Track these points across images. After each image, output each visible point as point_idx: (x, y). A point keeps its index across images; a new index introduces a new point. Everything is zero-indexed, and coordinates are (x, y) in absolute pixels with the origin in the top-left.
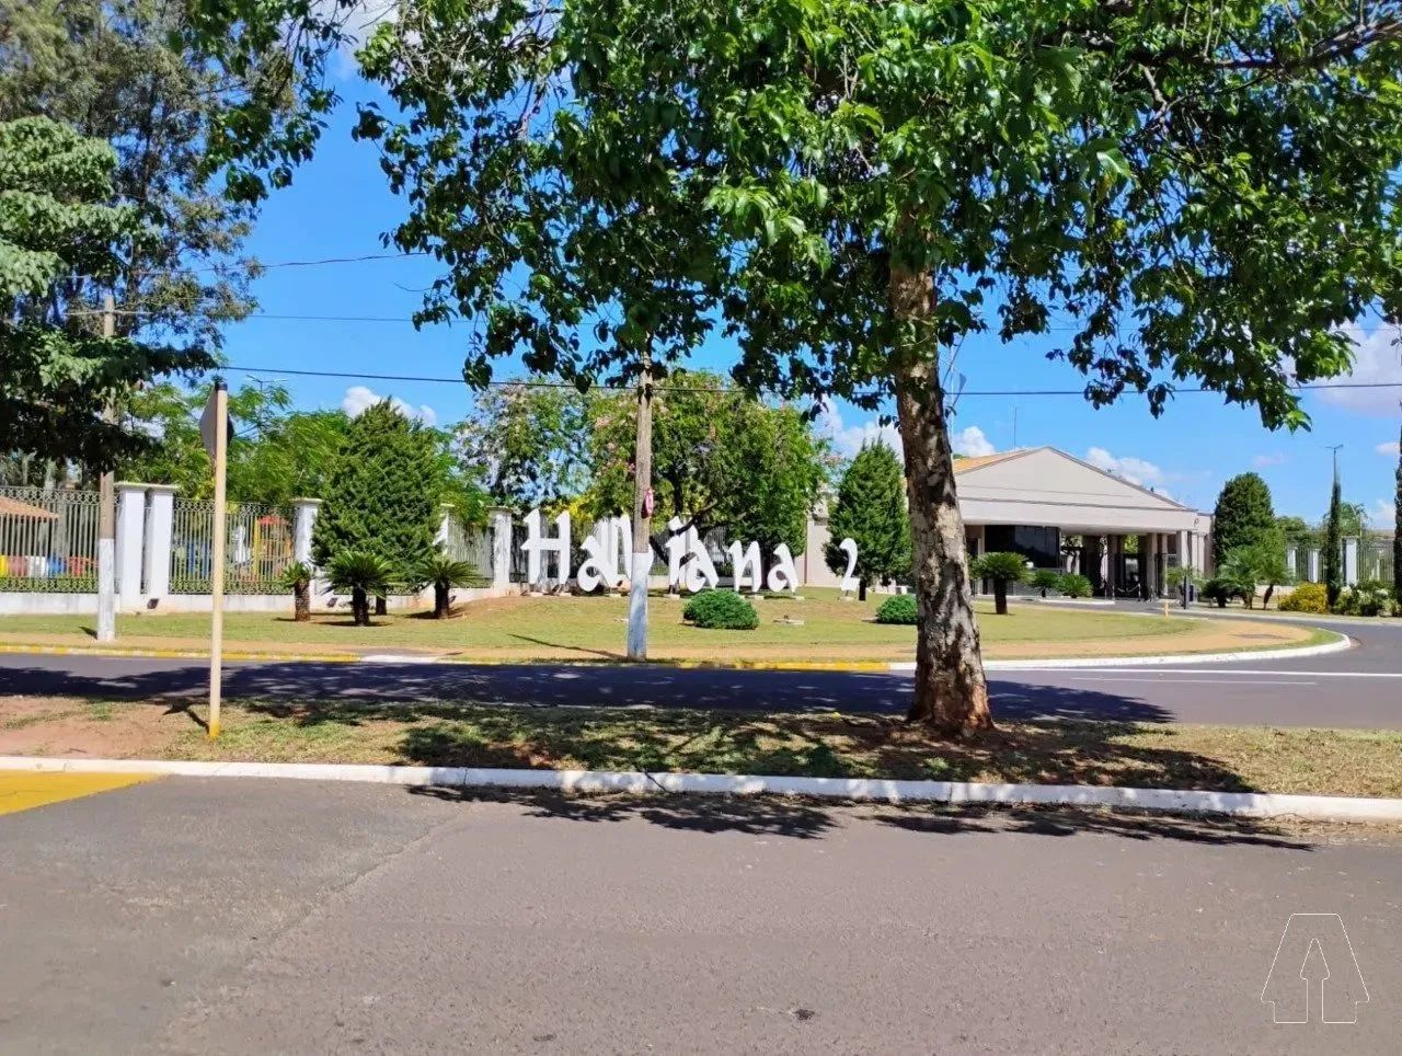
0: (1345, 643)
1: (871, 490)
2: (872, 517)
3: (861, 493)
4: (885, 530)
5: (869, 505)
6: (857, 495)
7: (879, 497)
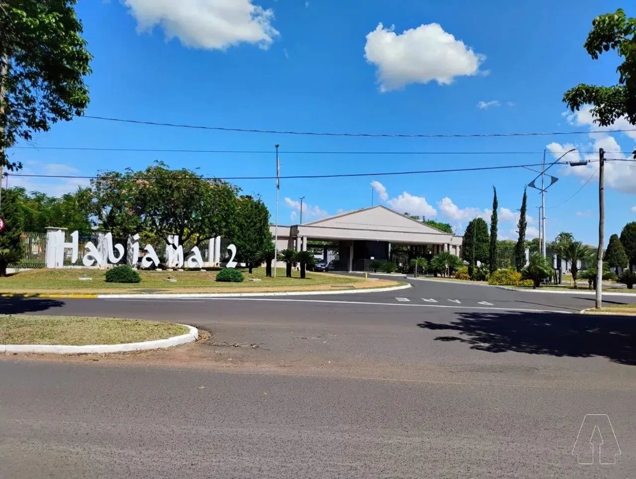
0: (409, 286)
1: (250, 223)
2: (249, 235)
3: (246, 224)
4: (255, 241)
5: (249, 230)
6: (244, 225)
7: (253, 226)
